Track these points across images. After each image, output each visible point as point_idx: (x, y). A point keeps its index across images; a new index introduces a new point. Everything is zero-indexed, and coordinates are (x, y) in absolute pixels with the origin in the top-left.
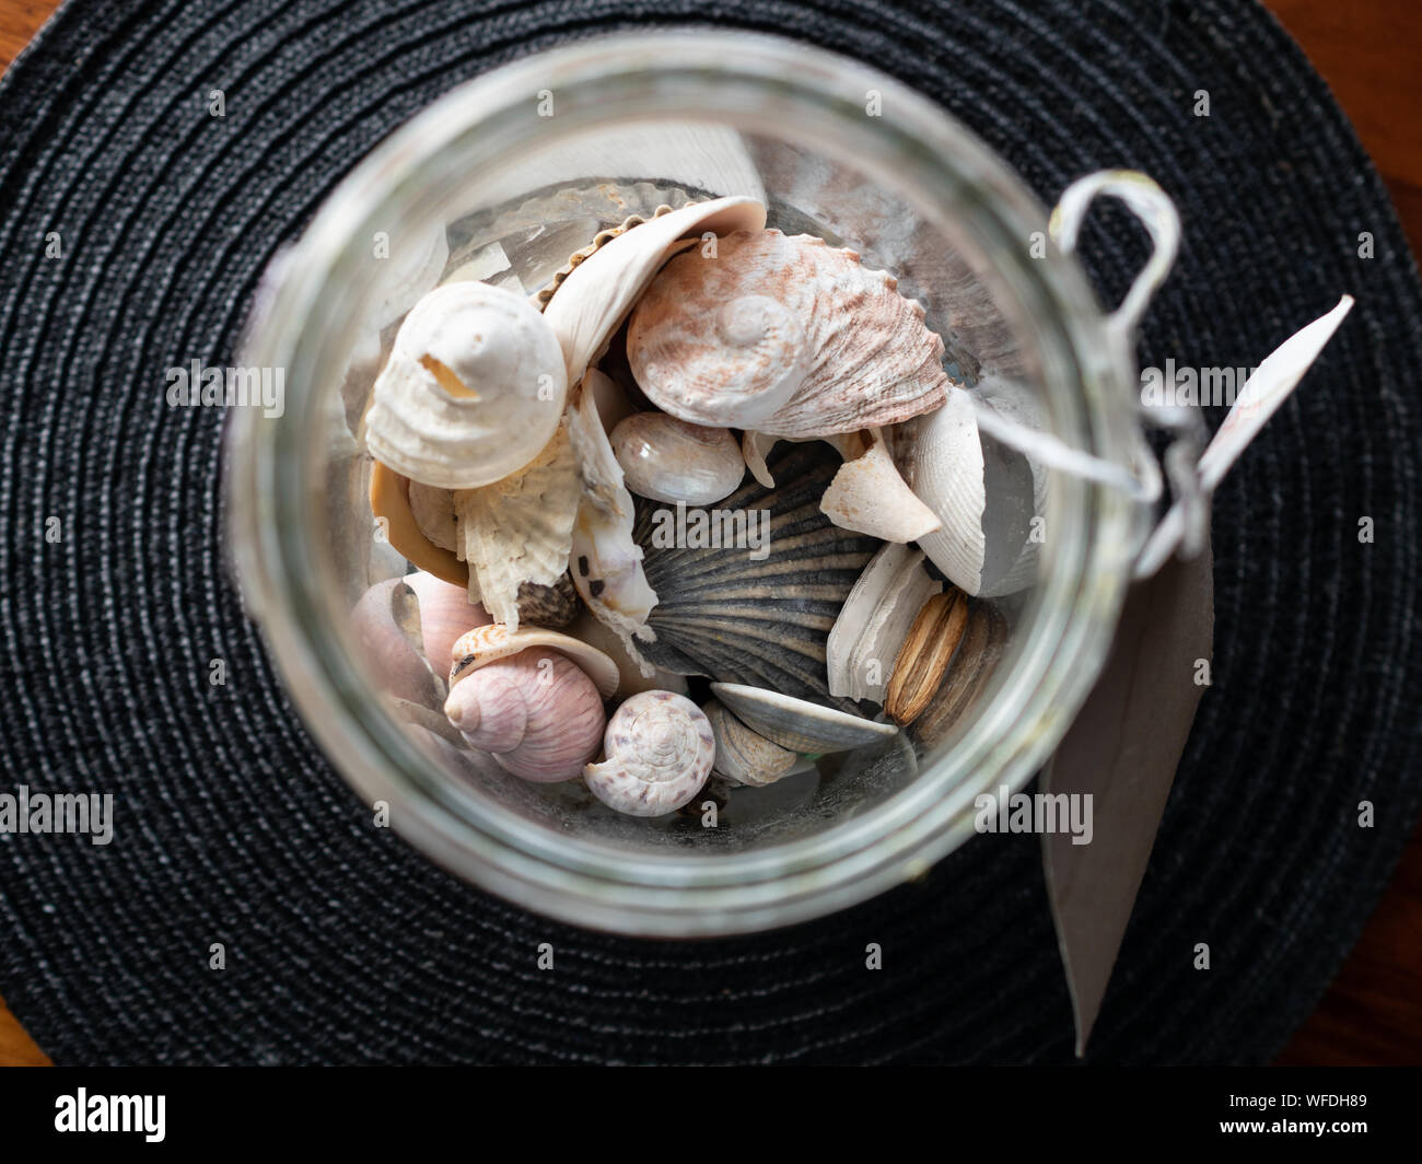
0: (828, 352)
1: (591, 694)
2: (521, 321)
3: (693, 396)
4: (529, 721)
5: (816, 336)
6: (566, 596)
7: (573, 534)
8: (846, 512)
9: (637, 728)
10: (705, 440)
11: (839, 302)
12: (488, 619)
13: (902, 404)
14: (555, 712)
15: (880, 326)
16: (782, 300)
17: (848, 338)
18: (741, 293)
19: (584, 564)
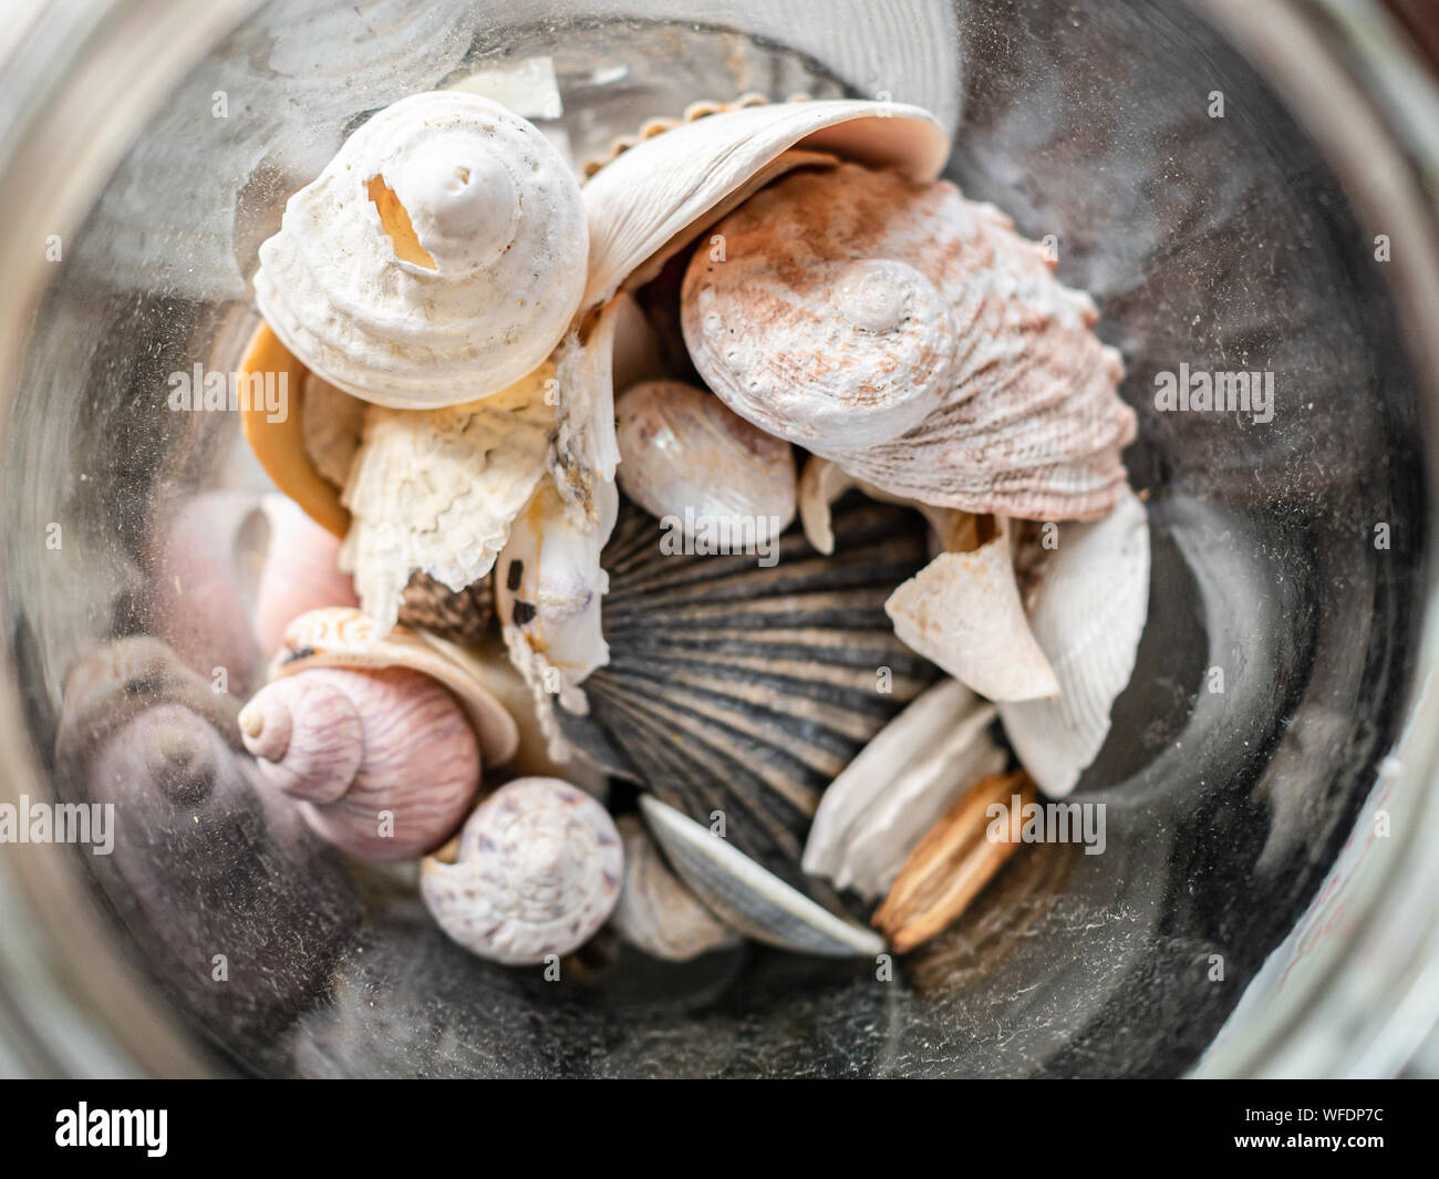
0: (979, 383)
1: (466, 759)
2: (541, 177)
3: (764, 381)
4: (362, 771)
5: (970, 353)
6: (476, 606)
7: (513, 525)
8: (923, 624)
9: (514, 834)
10: (754, 450)
11: (1014, 317)
12: (355, 601)
13: (1056, 495)
14: (404, 771)
15: (1059, 372)
16: (937, 284)
17: (1011, 373)
18: (880, 254)
19: (516, 570)
